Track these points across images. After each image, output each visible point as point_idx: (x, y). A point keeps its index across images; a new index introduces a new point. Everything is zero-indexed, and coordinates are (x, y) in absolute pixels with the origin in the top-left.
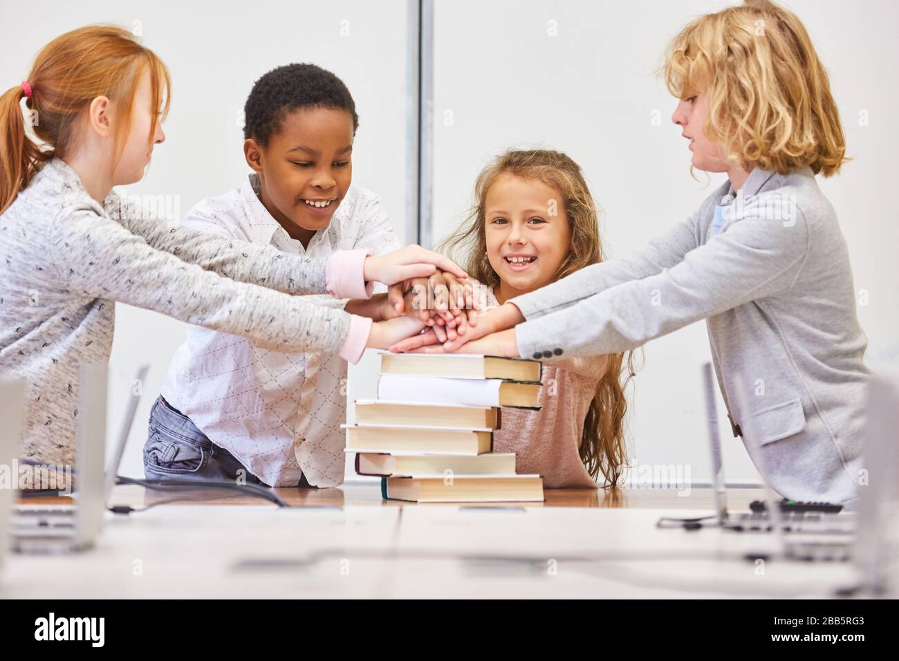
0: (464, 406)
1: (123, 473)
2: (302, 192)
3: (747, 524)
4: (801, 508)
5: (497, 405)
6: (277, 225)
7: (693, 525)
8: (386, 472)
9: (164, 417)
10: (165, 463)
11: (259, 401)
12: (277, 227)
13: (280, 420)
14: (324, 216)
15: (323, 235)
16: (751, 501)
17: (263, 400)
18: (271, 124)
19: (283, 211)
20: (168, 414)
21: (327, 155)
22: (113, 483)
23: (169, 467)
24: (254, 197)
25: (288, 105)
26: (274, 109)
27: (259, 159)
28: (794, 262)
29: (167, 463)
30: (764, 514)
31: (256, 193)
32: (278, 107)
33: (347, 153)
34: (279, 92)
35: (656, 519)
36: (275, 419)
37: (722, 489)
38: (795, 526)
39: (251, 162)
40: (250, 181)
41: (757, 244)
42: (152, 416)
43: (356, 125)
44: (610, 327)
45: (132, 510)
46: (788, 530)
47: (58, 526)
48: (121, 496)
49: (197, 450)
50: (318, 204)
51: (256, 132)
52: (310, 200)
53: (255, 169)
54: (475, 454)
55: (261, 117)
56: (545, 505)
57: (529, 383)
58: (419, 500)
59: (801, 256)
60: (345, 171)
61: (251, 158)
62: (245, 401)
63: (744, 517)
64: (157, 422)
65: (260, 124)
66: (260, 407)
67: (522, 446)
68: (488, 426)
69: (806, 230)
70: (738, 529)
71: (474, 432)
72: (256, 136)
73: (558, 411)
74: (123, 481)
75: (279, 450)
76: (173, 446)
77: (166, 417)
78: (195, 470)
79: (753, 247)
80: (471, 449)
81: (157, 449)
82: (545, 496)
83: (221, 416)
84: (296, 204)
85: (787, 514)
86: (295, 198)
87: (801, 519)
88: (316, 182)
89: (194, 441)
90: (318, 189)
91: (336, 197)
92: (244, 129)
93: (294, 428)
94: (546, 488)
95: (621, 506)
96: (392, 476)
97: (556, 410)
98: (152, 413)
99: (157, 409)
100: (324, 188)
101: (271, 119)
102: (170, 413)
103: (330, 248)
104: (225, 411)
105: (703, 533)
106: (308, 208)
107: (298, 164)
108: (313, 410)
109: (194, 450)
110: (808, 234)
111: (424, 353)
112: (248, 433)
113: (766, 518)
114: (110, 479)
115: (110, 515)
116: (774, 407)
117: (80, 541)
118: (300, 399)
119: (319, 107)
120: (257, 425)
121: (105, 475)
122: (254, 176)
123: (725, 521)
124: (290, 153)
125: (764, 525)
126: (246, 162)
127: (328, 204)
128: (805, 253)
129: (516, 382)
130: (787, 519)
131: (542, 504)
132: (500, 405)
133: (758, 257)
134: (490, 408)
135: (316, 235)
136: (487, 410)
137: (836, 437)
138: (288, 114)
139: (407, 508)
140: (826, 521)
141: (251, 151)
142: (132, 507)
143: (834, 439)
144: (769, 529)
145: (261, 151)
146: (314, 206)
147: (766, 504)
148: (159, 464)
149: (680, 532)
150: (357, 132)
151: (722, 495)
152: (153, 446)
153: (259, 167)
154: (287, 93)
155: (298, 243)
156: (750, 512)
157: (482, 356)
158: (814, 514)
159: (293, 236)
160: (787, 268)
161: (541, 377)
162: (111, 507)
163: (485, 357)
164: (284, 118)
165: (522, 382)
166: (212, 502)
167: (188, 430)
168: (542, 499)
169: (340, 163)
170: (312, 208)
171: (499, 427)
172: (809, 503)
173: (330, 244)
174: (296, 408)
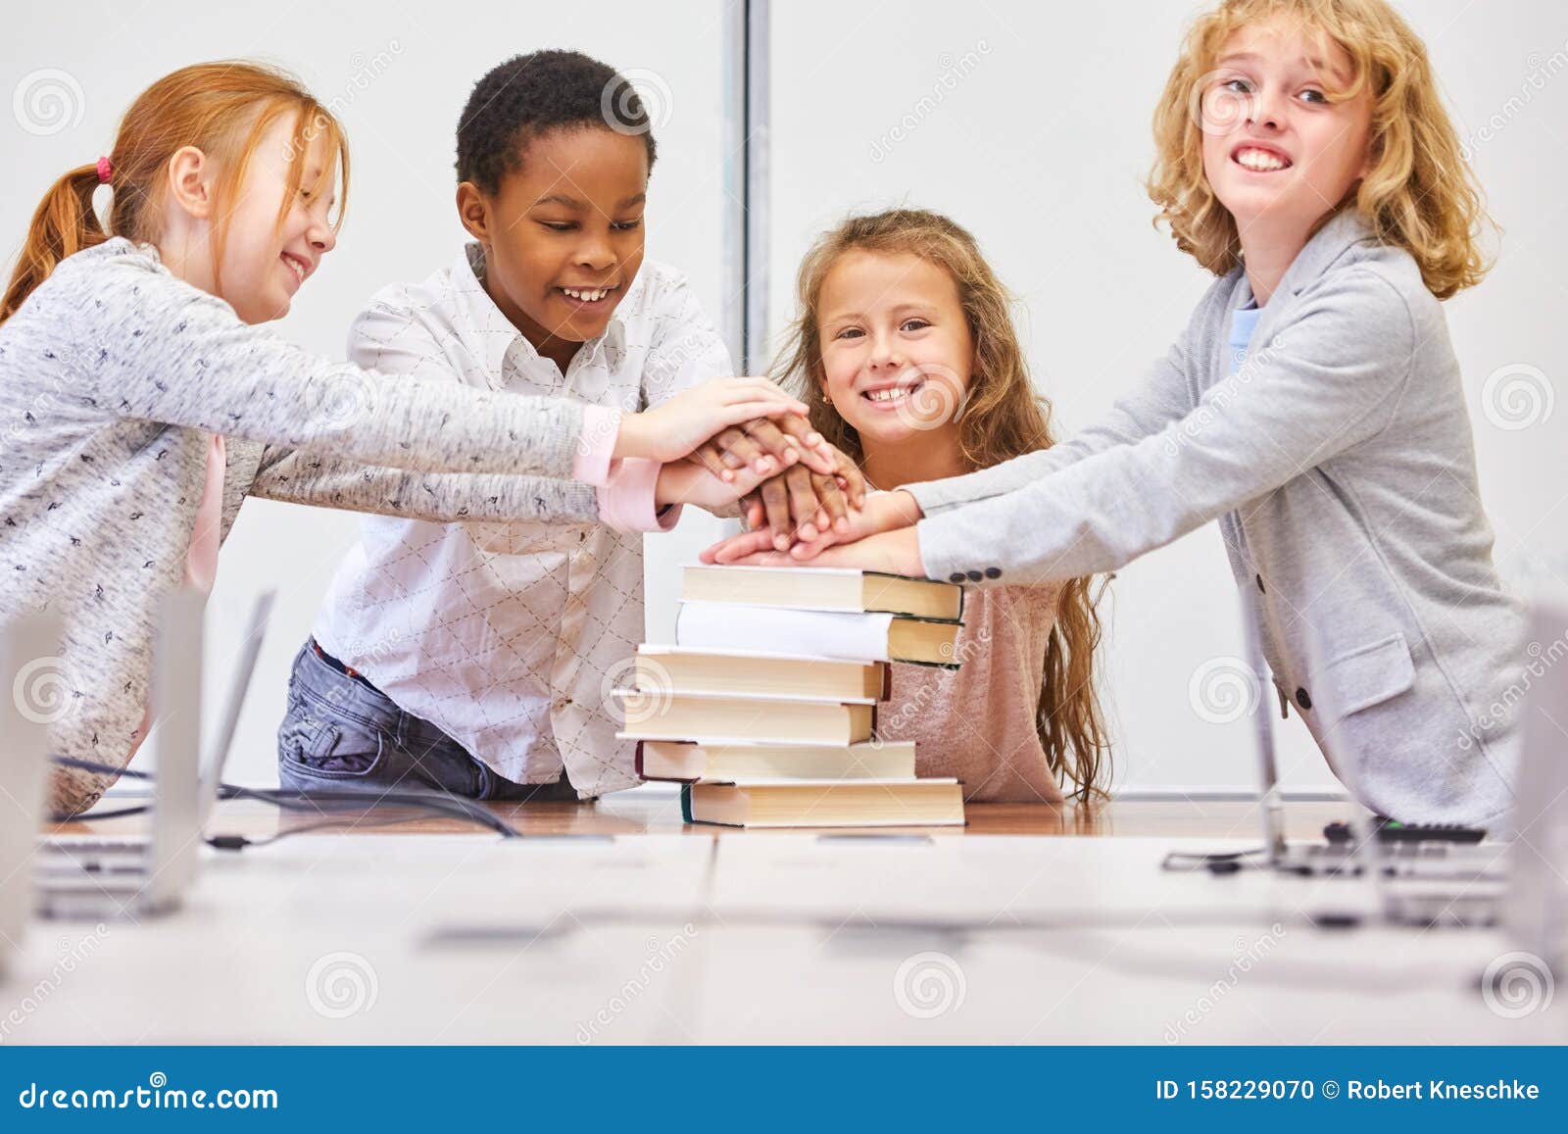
0: (824, 659)
1: (231, 778)
2: (557, 275)
3: (1319, 863)
4: (1413, 835)
5: (883, 657)
6: (513, 332)
7: (1224, 866)
8: (690, 775)
9: (316, 677)
10: (314, 758)
11: (488, 632)
12: (514, 336)
13: (525, 666)
14: (596, 317)
15: (595, 350)
16: (1326, 822)
17: (495, 630)
18: (503, 155)
19: (525, 309)
20: (322, 672)
21: (602, 211)
22: (214, 796)
23: (321, 766)
24: (474, 283)
25: (533, 123)
26: (509, 130)
27: (483, 216)
28: (1391, 388)
29: (318, 758)
30: (1349, 845)
31: (477, 276)
32: (517, 126)
33: (637, 206)
34: (517, 101)
35: (1159, 856)
36: (517, 663)
37: (1275, 803)
38: (1403, 865)
39: (468, 222)
40: (468, 255)
41: (1333, 358)
42: (294, 675)
43: (651, 157)
44: (1085, 530)
45: (248, 843)
46: (1391, 873)
47: (119, 871)
48: (226, 818)
49: (373, 737)
50: (585, 296)
51: (478, 169)
52: (573, 289)
53: (476, 235)
54: (845, 743)
55: (486, 143)
56: (966, 832)
57: (941, 621)
58: (747, 824)
59: (1402, 377)
60: (633, 237)
61: (468, 215)
62: (462, 634)
63: (1314, 850)
64: (304, 686)
65: (484, 157)
66: (490, 642)
67: (936, 722)
68: (867, 695)
69: (1410, 329)
70: (1305, 872)
71: (843, 704)
72: (477, 178)
73: (993, 656)
74: (230, 793)
75: (524, 718)
76: (329, 730)
77: (320, 676)
78: (366, 772)
79: (1325, 364)
80: (838, 734)
81: (302, 734)
82: (966, 816)
83: (419, 662)
84: (547, 295)
85: (1388, 846)
86: (546, 287)
87: (1414, 854)
88: (583, 257)
89: (367, 721)
90: (585, 269)
91: (616, 284)
92: (456, 165)
93: (549, 681)
94: (969, 802)
95: (1099, 834)
96: (699, 782)
97: (989, 655)
98: (294, 669)
99: (304, 662)
100: (596, 268)
101: (504, 147)
102: (326, 670)
103: (606, 371)
104: (426, 653)
105: (1243, 879)
106: (568, 303)
107: (549, 225)
108: (584, 649)
109: (367, 738)
110: (1413, 337)
111: (758, 564)
112: (468, 691)
113: (1352, 852)
114: (209, 790)
115: (210, 852)
116: (1358, 650)
117: (156, 897)
118: (560, 628)
119: (587, 126)
120: (484, 676)
121: (199, 782)
122: (475, 246)
123: (1281, 858)
124: (537, 207)
125: (1348, 864)
126: (460, 222)
127: (603, 296)
128: (1407, 370)
129: (917, 619)
130: (1389, 853)
131: (962, 829)
132: (890, 658)
133: (1335, 382)
134: (871, 664)
135: (583, 349)
136: (866, 667)
137: (1468, 700)
138: (533, 139)
139: (727, 837)
140: (1458, 857)
141: (468, 202)
142: (247, 837)
143: (1464, 704)
144: (1358, 872)
145: (486, 203)
146: (579, 299)
147: (1352, 829)
148: (303, 760)
149: (1204, 878)
150: (654, 171)
151: (1276, 813)
152: (296, 728)
153: (482, 231)
154: (532, 102)
155: (550, 363)
156: (1324, 842)
157: (859, 572)
158: (1436, 845)
159: (542, 353)
160: (1379, 400)
161: (961, 612)
162: (210, 837)
163: (865, 573)
164: (527, 147)
165: (928, 620)
166: (385, 828)
167: (358, 702)
168: (962, 821)
169: (625, 224)
170: (576, 303)
171: (887, 697)
172: (1428, 826)
173: (605, 366)
174: (554, 646)
